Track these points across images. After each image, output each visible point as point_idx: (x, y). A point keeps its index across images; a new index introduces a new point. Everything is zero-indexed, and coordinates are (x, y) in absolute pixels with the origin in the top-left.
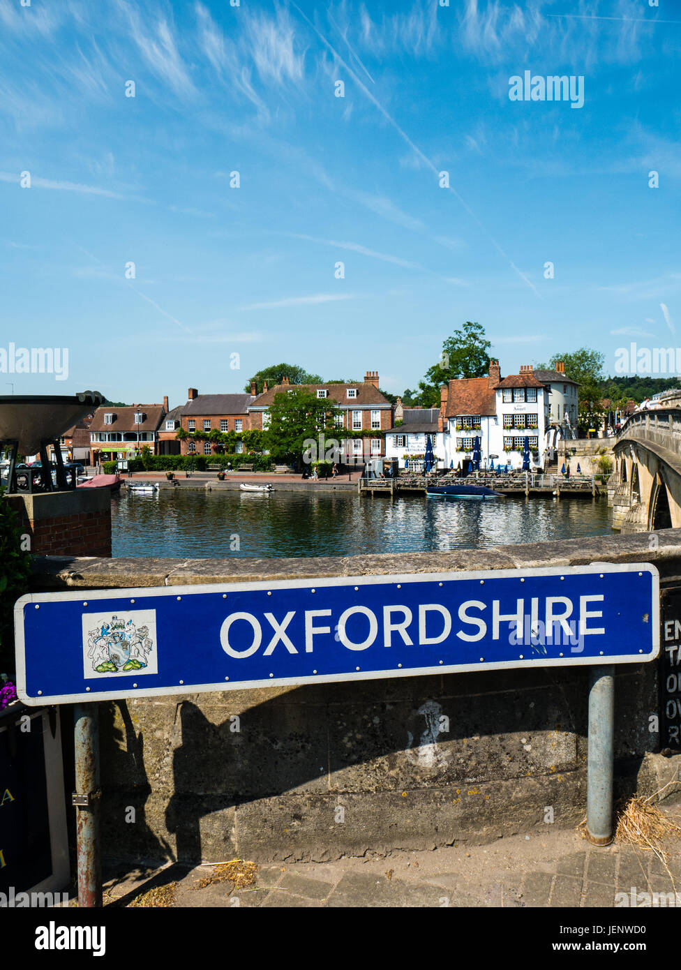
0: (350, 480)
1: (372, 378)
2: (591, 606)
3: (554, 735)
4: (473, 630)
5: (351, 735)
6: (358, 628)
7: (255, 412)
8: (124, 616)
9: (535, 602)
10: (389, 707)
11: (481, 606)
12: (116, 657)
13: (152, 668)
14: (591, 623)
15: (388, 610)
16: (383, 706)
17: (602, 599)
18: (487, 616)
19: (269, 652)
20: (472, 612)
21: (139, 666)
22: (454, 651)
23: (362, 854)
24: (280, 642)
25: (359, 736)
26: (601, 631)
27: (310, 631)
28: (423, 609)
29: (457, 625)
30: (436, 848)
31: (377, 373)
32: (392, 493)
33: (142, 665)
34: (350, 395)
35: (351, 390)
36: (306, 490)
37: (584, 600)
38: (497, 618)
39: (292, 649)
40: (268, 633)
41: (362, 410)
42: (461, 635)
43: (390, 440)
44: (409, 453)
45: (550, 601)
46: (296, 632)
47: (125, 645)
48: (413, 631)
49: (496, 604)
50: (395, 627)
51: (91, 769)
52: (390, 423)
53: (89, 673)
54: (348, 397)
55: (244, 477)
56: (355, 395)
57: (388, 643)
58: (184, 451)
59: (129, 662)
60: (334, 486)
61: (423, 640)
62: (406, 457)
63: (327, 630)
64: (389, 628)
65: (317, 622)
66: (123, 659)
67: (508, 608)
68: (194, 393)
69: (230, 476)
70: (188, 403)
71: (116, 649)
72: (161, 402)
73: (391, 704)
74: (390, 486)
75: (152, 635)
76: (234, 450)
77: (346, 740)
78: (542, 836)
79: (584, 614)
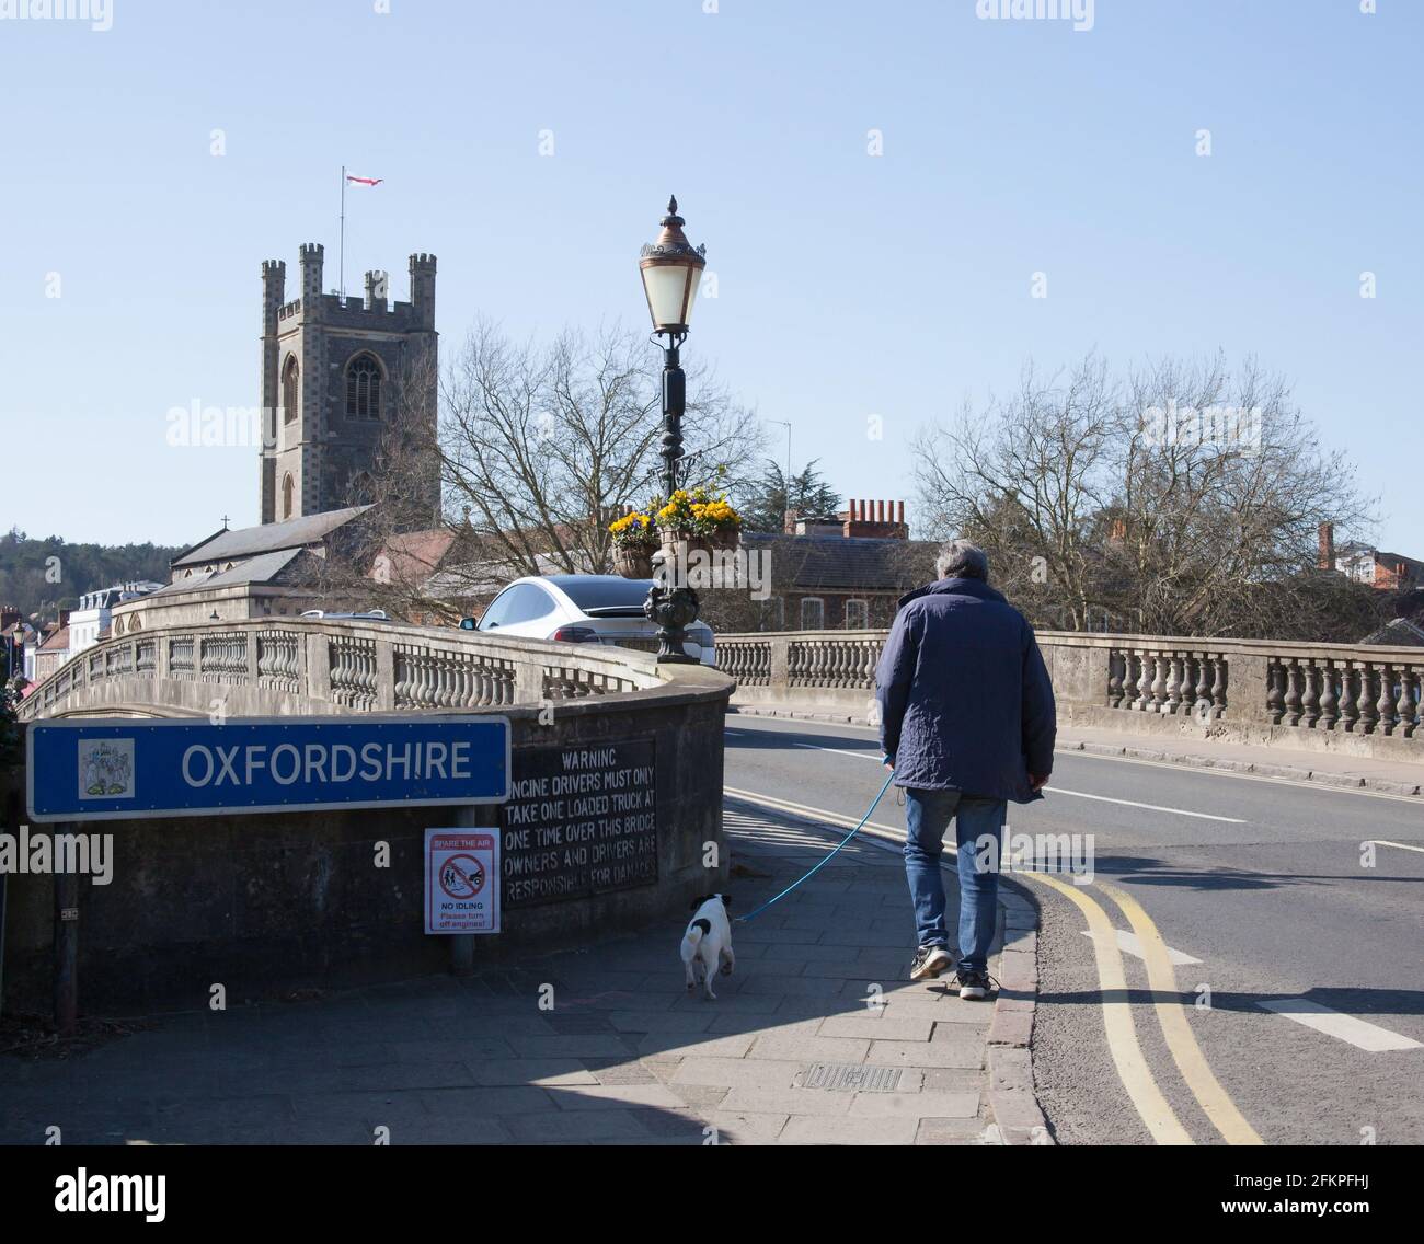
2: (461, 752)
4: (372, 770)
5: (254, 880)
6: (286, 764)
8: (111, 743)
9: (419, 746)
10: (287, 853)
11: (379, 748)
12: (103, 781)
13: (130, 793)
14: (461, 767)
15: (309, 748)
16: (283, 852)
17: (469, 747)
18: (382, 757)
19: (218, 782)
20: (372, 753)
21: (121, 790)
22: (356, 789)
24: (227, 774)
25: (261, 882)
26: (467, 775)
27: (250, 765)
28: (336, 748)
29: (361, 765)
33: (123, 790)
37: (455, 746)
38: (391, 760)
39: (236, 781)
40: (219, 765)
42: (363, 774)
45: (430, 746)
46: (239, 765)
47: (111, 770)
48: (327, 768)
49: (390, 746)
50: (314, 765)
53: (82, 795)
57: (308, 779)
59: (112, 787)
61: (335, 778)
63: (261, 765)
64: (309, 765)
65: (256, 756)
66: (109, 784)
67: (399, 752)
71: (104, 774)
73: (290, 850)
75: (131, 762)
77: (250, 885)
79: (456, 760)
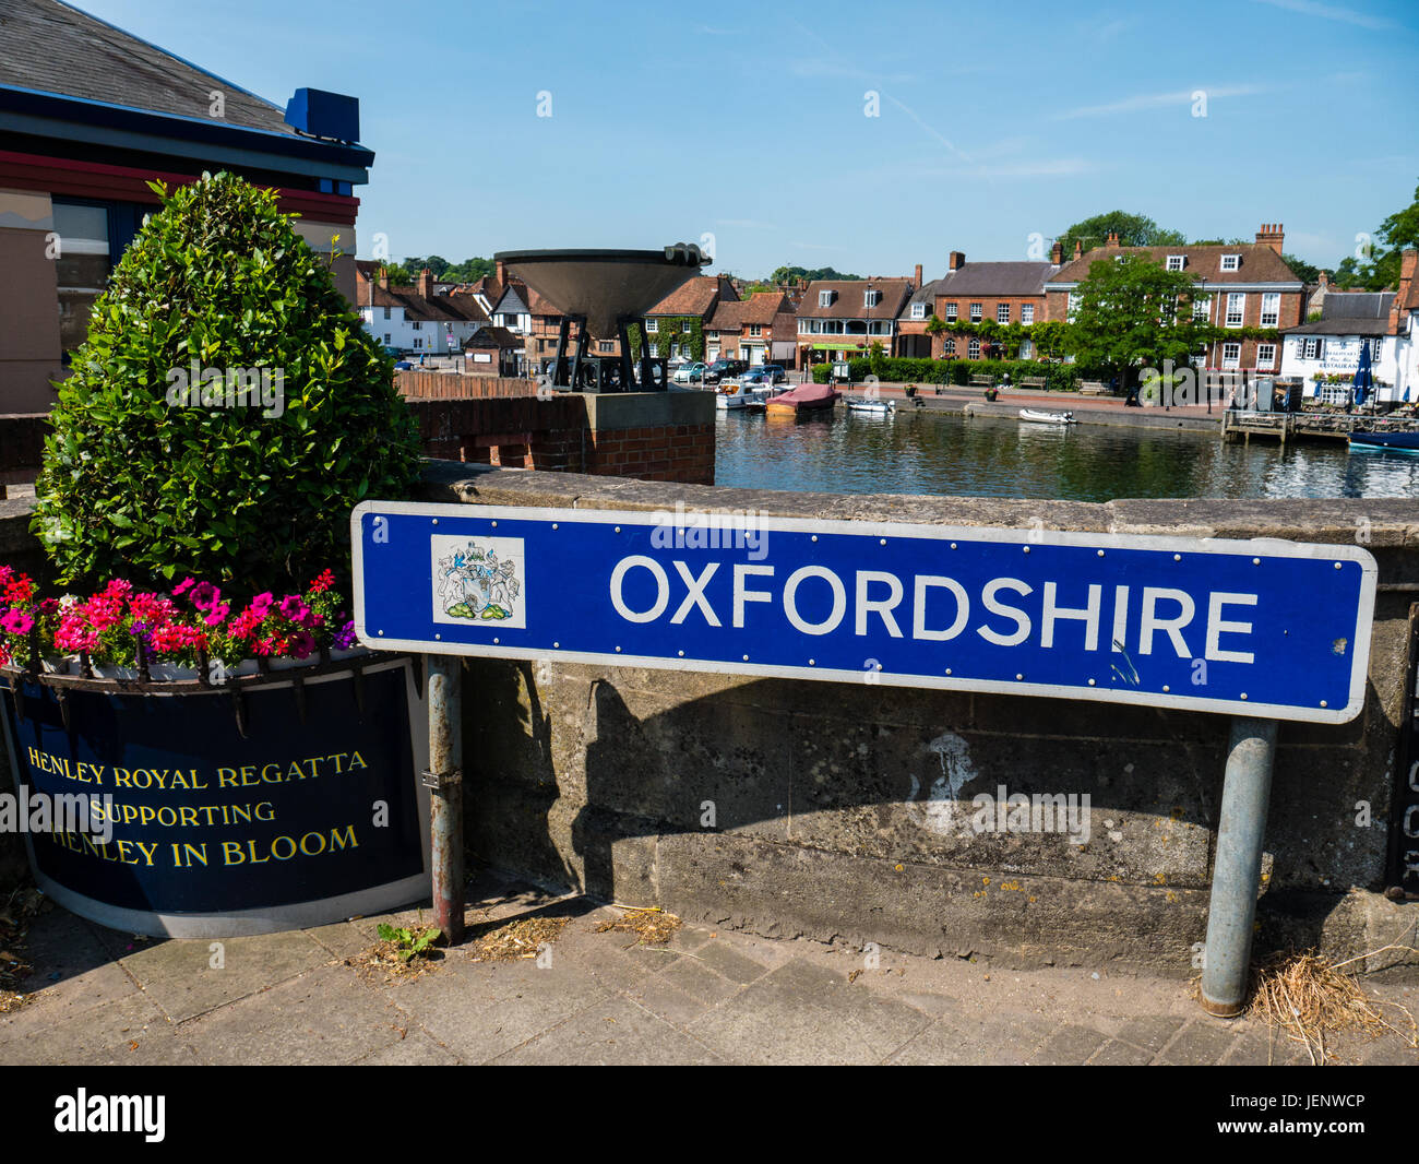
0: (1209, 412)
1: (1270, 235)
2: (1229, 612)
3: (1168, 824)
4: (1009, 626)
5: (823, 764)
6: (815, 600)
7: (1056, 292)
8: (484, 543)
9: (1122, 593)
10: (883, 733)
11: (1024, 589)
12: (473, 598)
13: (518, 621)
14: (1228, 642)
15: (863, 578)
16: (875, 729)
17: (1255, 603)
18: (1033, 606)
19: (679, 618)
20: (1005, 596)
21: (502, 615)
22: (969, 655)
23: (828, 939)
24: (696, 607)
25: (835, 769)
26: (1247, 658)
27: (741, 596)
28: (922, 582)
29: (979, 614)
30: (940, 957)
31: (1281, 226)
32: (1283, 438)
33: (506, 615)
34: (1225, 266)
35: (1228, 257)
36: (1131, 425)
37: (1217, 600)
38: (1051, 612)
39: (713, 620)
40: (679, 591)
41: (1246, 292)
42: (985, 632)
43: (1291, 347)
44: (1326, 371)
45: (1151, 595)
46: (719, 593)
47: (484, 584)
48: (904, 614)
49: (1050, 589)
50: (875, 606)
51: (447, 742)
52: (1297, 317)
53: (440, 616)
54: (1222, 269)
55: (1028, 398)
56: (1236, 266)
57: (861, 629)
58: (937, 353)
59: (488, 607)
60: (1179, 421)
61: (920, 632)
62: (1319, 379)
63: (766, 597)
64: (863, 606)
65: (752, 583)
66: (482, 603)
67: (1072, 596)
68: (959, 259)
69: (1006, 396)
70: (949, 275)
71: (473, 588)
72: (911, 274)
73: (887, 728)
74: (1280, 427)
75: (519, 574)
76: (1016, 353)
77: (815, 770)
78: (1123, 980)
79: (1216, 625)
